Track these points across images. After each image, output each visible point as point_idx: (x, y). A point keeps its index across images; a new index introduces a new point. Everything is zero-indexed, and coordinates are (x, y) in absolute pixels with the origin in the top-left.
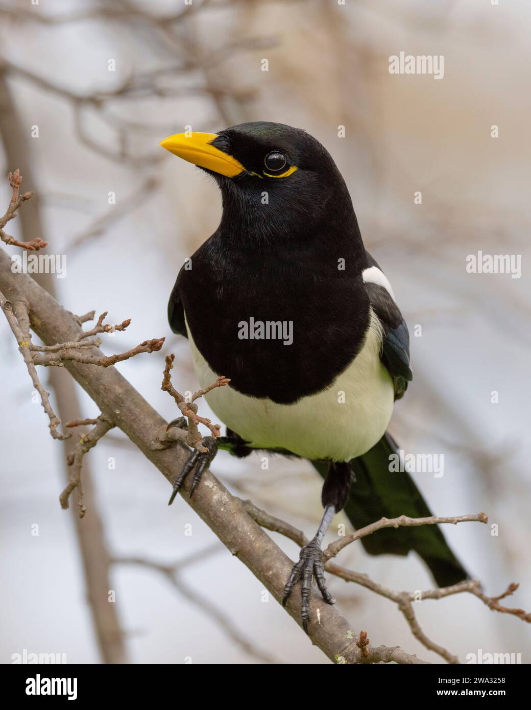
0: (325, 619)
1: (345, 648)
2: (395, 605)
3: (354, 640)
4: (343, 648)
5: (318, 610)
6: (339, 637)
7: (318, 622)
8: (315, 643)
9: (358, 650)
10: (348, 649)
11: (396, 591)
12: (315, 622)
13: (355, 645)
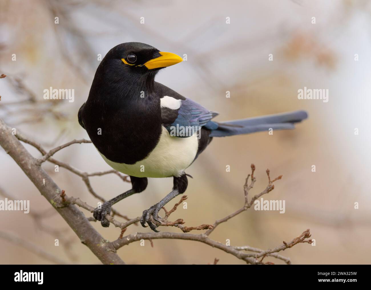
0: (47, 184)
1: (55, 197)
2: (81, 178)
3: (59, 193)
4: (54, 197)
5: (44, 180)
6: (52, 192)
7: (43, 185)
8: (42, 194)
9: (61, 199)
10: (56, 197)
11: (82, 171)
12: (42, 185)
13: (59, 195)
